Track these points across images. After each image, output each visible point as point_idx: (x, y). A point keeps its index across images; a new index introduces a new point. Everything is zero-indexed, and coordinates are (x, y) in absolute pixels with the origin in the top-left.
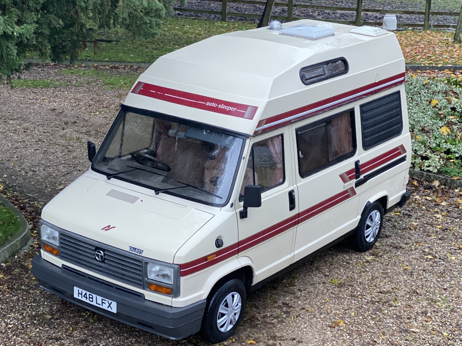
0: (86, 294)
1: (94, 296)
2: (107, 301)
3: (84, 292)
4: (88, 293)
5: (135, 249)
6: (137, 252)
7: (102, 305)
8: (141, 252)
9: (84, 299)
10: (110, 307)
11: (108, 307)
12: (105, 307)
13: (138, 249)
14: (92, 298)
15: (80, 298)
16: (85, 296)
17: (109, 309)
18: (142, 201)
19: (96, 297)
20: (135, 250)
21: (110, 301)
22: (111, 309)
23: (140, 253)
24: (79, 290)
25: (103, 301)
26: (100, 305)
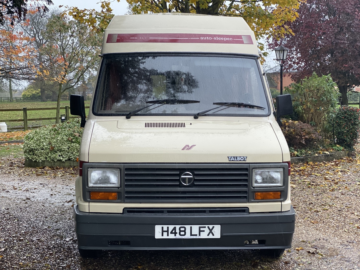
0: (175, 228)
1: (188, 227)
2: (207, 227)
3: (171, 227)
4: (178, 227)
5: (237, 157)
6: (240, 160)
7: (200, 235)
8: (245, 158)
9: (172, 236)
10: (211, 234)
11: (208, 235)
12: (204, 235)
13: (240, 157)
14: (185, 231)
15: (165, 236)
16: (174, 232)
17: (211, 236)
18: (191, 124)
19: (191, 227)
20: (237, 159)
21: (211, 227)
22: (213, 235)
23: (244, 160)
24: (163, 228)
25: (202, 229)
26: (196, 235)
